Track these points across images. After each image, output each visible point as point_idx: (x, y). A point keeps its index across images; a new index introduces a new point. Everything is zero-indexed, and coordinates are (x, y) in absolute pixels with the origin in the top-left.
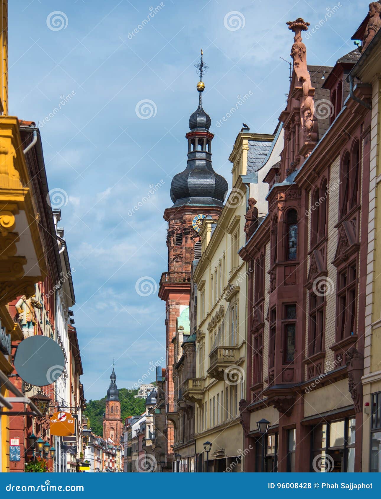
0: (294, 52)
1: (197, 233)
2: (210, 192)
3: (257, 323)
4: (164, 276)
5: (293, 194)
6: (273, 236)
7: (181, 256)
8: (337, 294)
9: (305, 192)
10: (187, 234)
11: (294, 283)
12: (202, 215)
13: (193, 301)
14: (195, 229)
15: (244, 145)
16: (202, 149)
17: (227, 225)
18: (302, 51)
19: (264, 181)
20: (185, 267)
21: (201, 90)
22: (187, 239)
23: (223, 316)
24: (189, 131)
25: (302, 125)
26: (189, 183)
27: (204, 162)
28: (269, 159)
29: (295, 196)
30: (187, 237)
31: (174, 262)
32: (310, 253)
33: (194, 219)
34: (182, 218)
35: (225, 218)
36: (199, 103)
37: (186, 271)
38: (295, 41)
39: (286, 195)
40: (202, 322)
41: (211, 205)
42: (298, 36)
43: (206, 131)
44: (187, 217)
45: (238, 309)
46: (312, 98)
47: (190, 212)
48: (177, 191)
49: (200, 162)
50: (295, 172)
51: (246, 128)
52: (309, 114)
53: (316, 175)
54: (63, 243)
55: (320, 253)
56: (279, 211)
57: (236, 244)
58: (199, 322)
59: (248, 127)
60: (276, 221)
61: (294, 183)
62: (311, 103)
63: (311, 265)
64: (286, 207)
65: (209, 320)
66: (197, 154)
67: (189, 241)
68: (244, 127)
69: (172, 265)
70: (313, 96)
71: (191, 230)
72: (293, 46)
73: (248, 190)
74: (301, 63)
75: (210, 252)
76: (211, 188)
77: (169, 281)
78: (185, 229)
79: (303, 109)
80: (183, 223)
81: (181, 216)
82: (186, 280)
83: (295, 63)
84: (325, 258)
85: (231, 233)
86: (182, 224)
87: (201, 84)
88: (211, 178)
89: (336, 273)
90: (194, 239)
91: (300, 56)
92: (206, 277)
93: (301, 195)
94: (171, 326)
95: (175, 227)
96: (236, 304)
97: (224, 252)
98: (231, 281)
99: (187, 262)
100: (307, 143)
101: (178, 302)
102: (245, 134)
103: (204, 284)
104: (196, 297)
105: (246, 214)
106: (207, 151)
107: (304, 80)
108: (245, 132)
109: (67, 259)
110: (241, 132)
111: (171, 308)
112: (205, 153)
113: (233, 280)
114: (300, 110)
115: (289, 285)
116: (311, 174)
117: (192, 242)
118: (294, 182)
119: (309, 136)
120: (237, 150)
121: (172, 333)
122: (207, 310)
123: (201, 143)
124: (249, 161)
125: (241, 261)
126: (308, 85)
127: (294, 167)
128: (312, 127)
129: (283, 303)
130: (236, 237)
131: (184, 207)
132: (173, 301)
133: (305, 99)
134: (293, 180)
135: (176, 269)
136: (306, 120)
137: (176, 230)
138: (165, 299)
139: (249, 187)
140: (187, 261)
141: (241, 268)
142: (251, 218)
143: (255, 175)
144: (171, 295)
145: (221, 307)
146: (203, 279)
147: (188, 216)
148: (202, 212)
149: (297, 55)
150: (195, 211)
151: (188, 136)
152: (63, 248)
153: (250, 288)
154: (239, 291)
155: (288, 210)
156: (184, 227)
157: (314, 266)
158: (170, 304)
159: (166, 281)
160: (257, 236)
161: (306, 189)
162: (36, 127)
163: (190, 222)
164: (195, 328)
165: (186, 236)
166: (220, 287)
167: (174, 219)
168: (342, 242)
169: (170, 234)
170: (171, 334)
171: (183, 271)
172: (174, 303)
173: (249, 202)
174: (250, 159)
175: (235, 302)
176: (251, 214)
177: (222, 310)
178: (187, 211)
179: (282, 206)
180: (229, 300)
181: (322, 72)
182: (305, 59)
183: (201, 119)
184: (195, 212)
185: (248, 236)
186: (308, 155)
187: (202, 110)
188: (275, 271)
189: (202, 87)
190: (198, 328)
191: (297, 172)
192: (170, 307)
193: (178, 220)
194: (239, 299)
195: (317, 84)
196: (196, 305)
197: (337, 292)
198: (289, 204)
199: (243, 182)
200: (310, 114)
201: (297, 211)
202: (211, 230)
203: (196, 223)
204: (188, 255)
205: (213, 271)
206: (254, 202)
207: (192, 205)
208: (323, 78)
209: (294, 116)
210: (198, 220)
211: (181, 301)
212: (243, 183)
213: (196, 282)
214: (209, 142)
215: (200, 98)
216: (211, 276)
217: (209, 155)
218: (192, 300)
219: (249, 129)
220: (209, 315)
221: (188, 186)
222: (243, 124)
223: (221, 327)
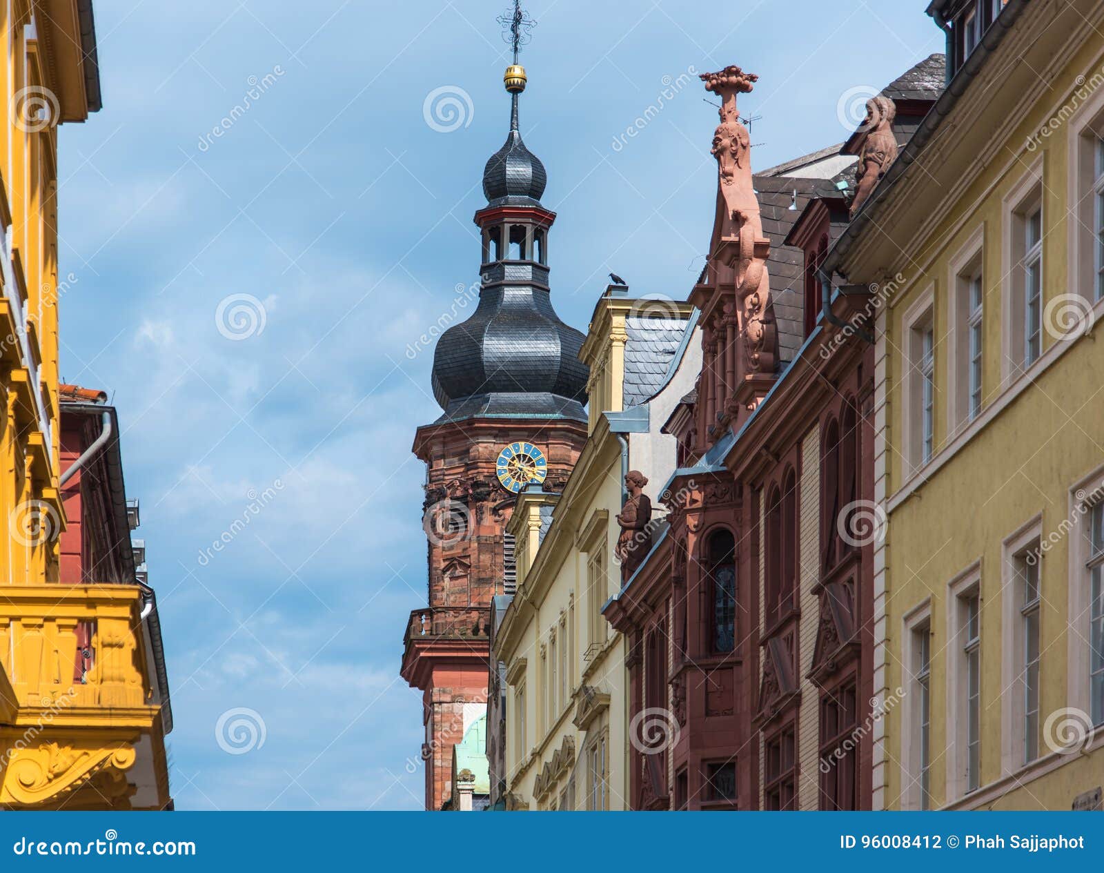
0: (719, 147)
1: (511, 494)
2: (547, 377)
3: (651, 794)
4: (416, 620)
5: (722, 494)
6: (677, 591)
7: (466, 561)
8: (820, 752)
9: (750, 490)
10: (483, 498)
11: (729, 711)
12: (523, 443)
13: (497, 707)
14: (505, 483)
15: (614, 329)
16: (523, 255)
17: (577, 526)
18: (739, 143)
19: (663, 431)
20: (476, 592)
21: (515, 89)
22: (482, 513)
23: (572, 763)
24: (484, 204)
25: (740, 329)
26: (485, 355)
27: (527, 291)
28: (677, 370)
29: (727, 497)
30: (482, 507)
31: (447, 580)
32: (764, 643)
33: (501, 455)
34: (467, 451)
35: (570, 509)
36: (512, 124)
37: (479, 604)
38: (723, 119)
39: (705, 496)
40: (520, 772)
41: (548, 416)
42: (728, 106)
43: (533, 203)
44: (480, 449)
45: (606, 750)
46: (763, 261)
47: (490, 435)
48: (451, 375)
49: (517, 293)
50: (729, 437)
51: (618, 284)
52: (754, 305)
53: (771, 458)
54: (149, 594)
55: (784, 645)
56: (690, 535)
57: (599, 583)
58: (511, 773)
59: (623, 283)
60: (685, 559)
61: (725, 468)
62: (760, 277)
63: (766, 674)
64: (707, 525)
65: (537, 770)
66: (508, 269)
67: (488, 519)
68: (614, 284)
69: (440, 588)
70: (765, 257)
71: (494, 486)
72: (717, 133)
73: (625, 449)
74: (736, 172)
75: (536, 588)
76: (549, 368)
77: (431, 634)
78: (476, 485)
79: (743, 291)
80: (469, 467)
81: (464, 448)
82: (482, 631)
83: (723, 172)
84: (796, 660)
85: (586, 549)
86: (468, 470)
87: (517, 71)
88: (549, 339)
89: (817, 702)
90: (501, 512)
91: (734, 154)
92: (529, 650)
93: (741, 495)
94: (438, 763)
95: (446, 478)
96: (603, 740)
97: (572, 595)
98: (588, 675)
99: (483, 579)
100: (749, 377)
101: (457, 693)
102: (615, 302)
103: (522, 669)
104: (504, 699)
105: (620, 513)
106: (536, 259)
107: (744, 220)
108: (615, 295)
109: (157, 629)
110: (606, 296)
111: (437, 712)
112: (530, 267)
113: (593, 674)
114: (734, 290)
115: (718, 715)
116: (759, 455)
117: (496, 521)
118: (721, 466)
119: (756, 361)
120: (599, 336)
121: (443, 785)
122: (533, 743)
123: (518, 235)
124: (628, 371)
125: (612, 633)
126: (753, 232)
127: (726, 425)
128: (762, 339)
129: (703, 760)
130: (599, 561)
131: (471, 421)
132: (444, 692)
133: (746, 267)
134: (721, 462)
135: (452, 598)
136: (748, 320)
137: (449, 488)
138: (422, 683)
139: (628, 441)
140: (483, 575)
141: (612, 647)
142: (633, 524)
143: (642, 409)
144: (438, 675)
145: (566, 740)
146: (520, 654)
147: (483, 447)
148: (524, 436)
149: (728, 154)
150: (505, 433)
151: (481, 218)
152: (148, 607)
153: (634, 702)
154: (608, 706)
155: (712, 531)
156: (472, 478)
157: (770, 676)
158: (435, 699)
159: (423, 633)
160: (645, 577)
161: (752, 485)
162: (108, 404)
163: (489, 466)
164: (502, 786)
165: (478, 504)
166: (563, 684)
167: (443, 457)
168: (826, 634)
169: (433, 496)
170: (438, 785)
171: (472, 605)
172: (448, 699)
173: (627, 482)
174: (630, 365)
175: (599, 732)
176: (634, 514)
177: (568, 750)
178: (480, 432)
179: (696, 523)
180: (585, 726)
181: (789, 193)
182: (748, 161)
183: (517, 170)
184: (503, 436)
185: (627, 568)
186: (754, 404)
187: (522, 145)
188: (683, 681)
189: (520, 80)
190: (508, 787)
191: (732, 439)
192: (436, 709)
193: (456, 459)
194: (608, 726)
195: (779, 223)
196: (505, 720)
197: (820, 746)
198: (712, 517)
199: (612, 429)
200: (756, 307)
201: (734, 533)
202: (540, 523)
203: (506, 467)
204: (486, 558)
205: (545, 636)
206: (642, 482)
207: (494, 416)
208: (792, 208)
209: (721, 303)
210: (513, 459)
211: (467, 691)
212: (610, 433)
213: (503, 658)
214: (540, 235)
215: (514, 112)
216: (541, 649)
217: (541, 269)
218: (494, 705)
219: (626, 289)
220: (538, 754)
221: (481, 363)
222: (611, 275)
223: (568, 792)
